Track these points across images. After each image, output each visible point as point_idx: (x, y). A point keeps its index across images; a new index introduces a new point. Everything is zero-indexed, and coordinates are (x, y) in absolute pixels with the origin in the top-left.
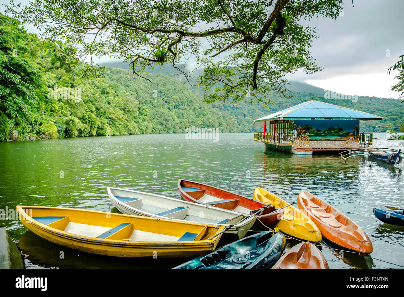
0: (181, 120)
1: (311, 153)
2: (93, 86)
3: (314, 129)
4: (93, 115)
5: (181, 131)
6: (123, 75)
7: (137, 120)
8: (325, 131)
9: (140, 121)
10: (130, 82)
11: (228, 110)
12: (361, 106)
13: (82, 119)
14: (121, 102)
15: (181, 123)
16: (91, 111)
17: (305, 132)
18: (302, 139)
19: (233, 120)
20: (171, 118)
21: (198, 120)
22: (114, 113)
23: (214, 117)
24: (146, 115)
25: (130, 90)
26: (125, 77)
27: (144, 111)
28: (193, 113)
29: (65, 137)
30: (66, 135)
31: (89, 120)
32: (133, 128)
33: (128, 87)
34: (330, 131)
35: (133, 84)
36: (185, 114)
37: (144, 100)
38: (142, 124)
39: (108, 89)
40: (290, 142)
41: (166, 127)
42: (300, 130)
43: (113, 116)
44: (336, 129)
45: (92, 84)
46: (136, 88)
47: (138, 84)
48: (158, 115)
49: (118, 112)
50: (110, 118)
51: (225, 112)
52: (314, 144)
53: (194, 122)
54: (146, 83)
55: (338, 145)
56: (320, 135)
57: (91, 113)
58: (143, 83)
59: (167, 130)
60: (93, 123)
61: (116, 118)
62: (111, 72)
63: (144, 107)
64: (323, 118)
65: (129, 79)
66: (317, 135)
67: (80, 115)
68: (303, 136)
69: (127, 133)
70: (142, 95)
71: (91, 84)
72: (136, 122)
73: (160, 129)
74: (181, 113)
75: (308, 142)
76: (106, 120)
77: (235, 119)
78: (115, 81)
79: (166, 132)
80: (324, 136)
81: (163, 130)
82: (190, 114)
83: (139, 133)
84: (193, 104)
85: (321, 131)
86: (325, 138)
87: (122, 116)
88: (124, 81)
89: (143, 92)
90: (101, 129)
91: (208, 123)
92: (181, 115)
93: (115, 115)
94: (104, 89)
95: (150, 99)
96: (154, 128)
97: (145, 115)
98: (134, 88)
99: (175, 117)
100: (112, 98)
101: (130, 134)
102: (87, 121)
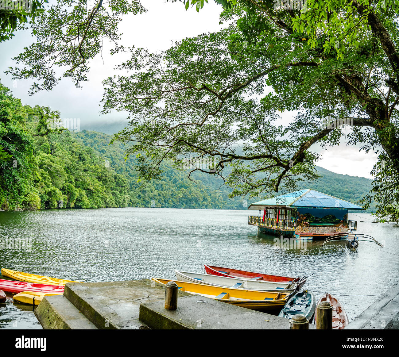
0: (160, 192)
1: (311, 238)
2: (70, 152)
3: (313, 217)
4: (73, 186)
5: (161, 205)
6: (97, 139)
7: (114, 191)
8: (322, 218)
9: (117, 192)
10: (105, 146)
11: (212, 182)
12: (351, 186)
13: (62, 189)
14: (99, 171)
15: (159, 195)
16: (71, 182)
17: (306, 219)
18: (303, 225)
19: (218, 194)
20: (148, 189)
21: (179, 193)
22: (93, 184)
23: (197, 190)
24: (124, 187)
25: (104, 155)
26: (99, 141)
27: (120, 180)
28: (173, 185)
29: (45, 208)
30: (46, 207)
31: (68, 192)
32: (109, 200)
33: (103, 152)
34: (326, 218)
35: (108, 149)
36: (165, 185)
37: (120, 168)
38: (119, 196)
39: (84, 155)
40: (293, 228)
41: (144, 200)
42: (302, 217)
43: (91, 187)
44: (330, 217)
45: (70, 150)
46: (112, 153)
47: (114, 150)
48: (134, 185)
49: (96, 183)
50: (88, 189)
51: (209, 185)
52: (313, 230)
53: (174, 194)
54: (122, 149)
55: (332, 231)
56: (318, 222)
57: (70, 184)
58: (119, 149)
59: (145, 203)
60: (72, 194)
61: (94, 190)
62: (85, 135)
63: (121, 176)
64: (322, 207)
65: (104, 143)
66: (315, 222)
67: (61, 186)
68: (304, 222)
69: (103, 206)
70: (118, 161)
71: (68, 150)
72: (114, 194)
73: (137, 202)
74: (160, 184)
75: (307, 228)
76: (84, 191)
77: (221, 194)
78: (90, 145)
79: (143, 206)
80: (321, 223)
81: (140, 204)
82: (170, 186)
83: (116, 206)
84: (174, 174)
85: (319, 218)
86: (322, 225)
87: (101, 187)
88: (98, 146)
89: (119, 159)
90: (80, 201)
91: (190, 196)
92: (159, 186)
93: (94, 186)
94: (81, 155)
95: (127, 167)
96: (131, 201)
97: (122, 187)
98: (109, 154)
99: (154, 188)
100: (89, 165)
101: (107, 207)
102: (66, 192)
